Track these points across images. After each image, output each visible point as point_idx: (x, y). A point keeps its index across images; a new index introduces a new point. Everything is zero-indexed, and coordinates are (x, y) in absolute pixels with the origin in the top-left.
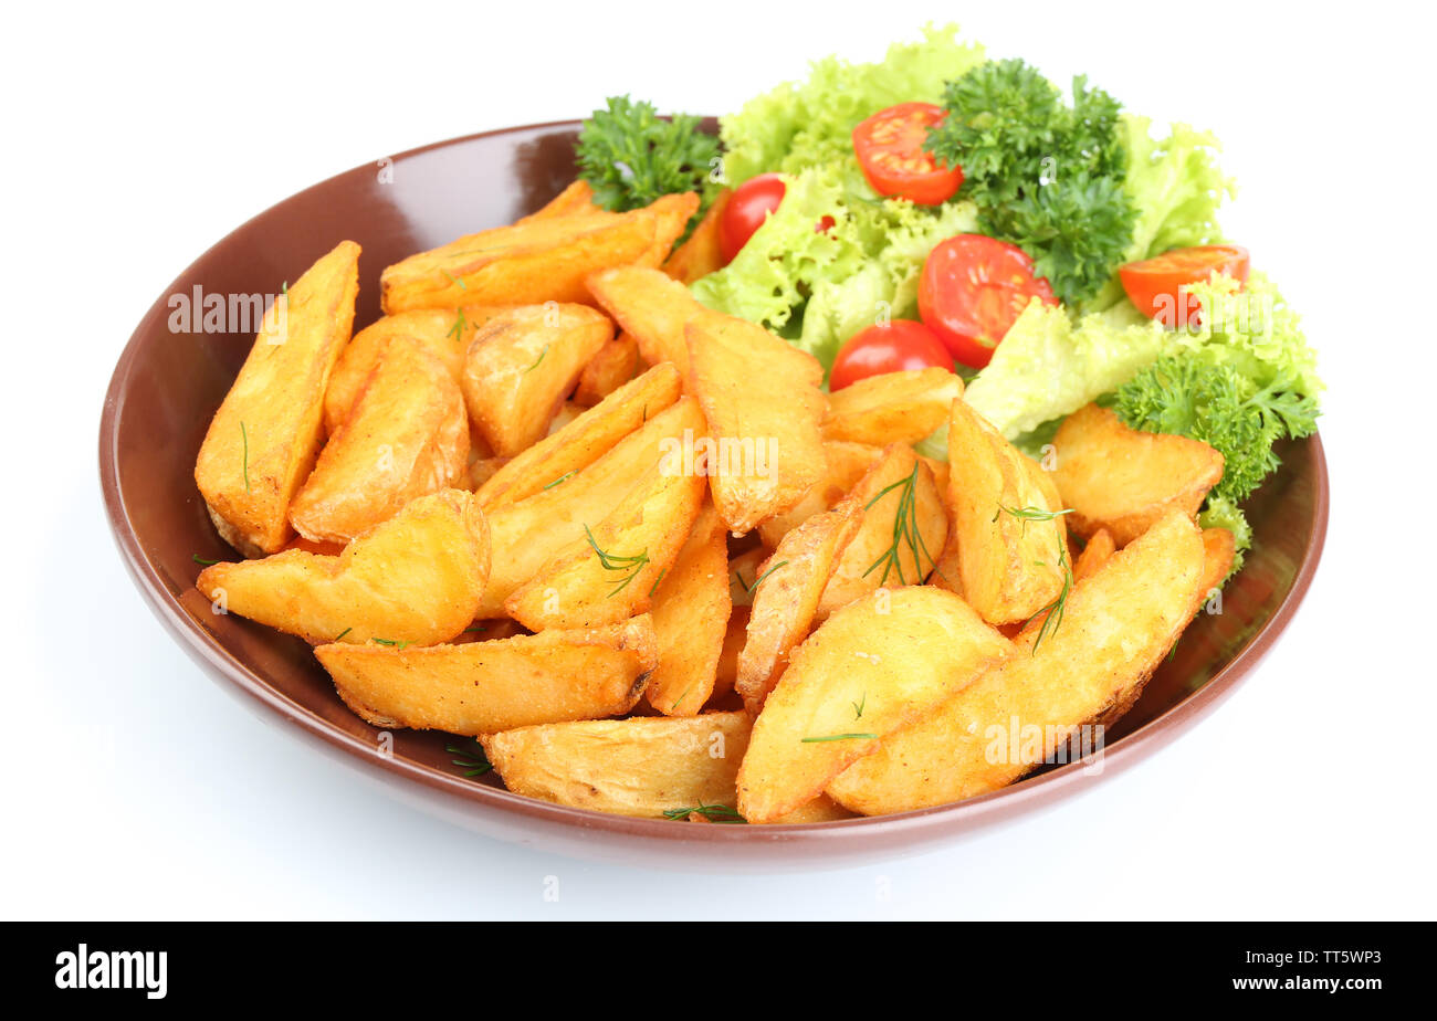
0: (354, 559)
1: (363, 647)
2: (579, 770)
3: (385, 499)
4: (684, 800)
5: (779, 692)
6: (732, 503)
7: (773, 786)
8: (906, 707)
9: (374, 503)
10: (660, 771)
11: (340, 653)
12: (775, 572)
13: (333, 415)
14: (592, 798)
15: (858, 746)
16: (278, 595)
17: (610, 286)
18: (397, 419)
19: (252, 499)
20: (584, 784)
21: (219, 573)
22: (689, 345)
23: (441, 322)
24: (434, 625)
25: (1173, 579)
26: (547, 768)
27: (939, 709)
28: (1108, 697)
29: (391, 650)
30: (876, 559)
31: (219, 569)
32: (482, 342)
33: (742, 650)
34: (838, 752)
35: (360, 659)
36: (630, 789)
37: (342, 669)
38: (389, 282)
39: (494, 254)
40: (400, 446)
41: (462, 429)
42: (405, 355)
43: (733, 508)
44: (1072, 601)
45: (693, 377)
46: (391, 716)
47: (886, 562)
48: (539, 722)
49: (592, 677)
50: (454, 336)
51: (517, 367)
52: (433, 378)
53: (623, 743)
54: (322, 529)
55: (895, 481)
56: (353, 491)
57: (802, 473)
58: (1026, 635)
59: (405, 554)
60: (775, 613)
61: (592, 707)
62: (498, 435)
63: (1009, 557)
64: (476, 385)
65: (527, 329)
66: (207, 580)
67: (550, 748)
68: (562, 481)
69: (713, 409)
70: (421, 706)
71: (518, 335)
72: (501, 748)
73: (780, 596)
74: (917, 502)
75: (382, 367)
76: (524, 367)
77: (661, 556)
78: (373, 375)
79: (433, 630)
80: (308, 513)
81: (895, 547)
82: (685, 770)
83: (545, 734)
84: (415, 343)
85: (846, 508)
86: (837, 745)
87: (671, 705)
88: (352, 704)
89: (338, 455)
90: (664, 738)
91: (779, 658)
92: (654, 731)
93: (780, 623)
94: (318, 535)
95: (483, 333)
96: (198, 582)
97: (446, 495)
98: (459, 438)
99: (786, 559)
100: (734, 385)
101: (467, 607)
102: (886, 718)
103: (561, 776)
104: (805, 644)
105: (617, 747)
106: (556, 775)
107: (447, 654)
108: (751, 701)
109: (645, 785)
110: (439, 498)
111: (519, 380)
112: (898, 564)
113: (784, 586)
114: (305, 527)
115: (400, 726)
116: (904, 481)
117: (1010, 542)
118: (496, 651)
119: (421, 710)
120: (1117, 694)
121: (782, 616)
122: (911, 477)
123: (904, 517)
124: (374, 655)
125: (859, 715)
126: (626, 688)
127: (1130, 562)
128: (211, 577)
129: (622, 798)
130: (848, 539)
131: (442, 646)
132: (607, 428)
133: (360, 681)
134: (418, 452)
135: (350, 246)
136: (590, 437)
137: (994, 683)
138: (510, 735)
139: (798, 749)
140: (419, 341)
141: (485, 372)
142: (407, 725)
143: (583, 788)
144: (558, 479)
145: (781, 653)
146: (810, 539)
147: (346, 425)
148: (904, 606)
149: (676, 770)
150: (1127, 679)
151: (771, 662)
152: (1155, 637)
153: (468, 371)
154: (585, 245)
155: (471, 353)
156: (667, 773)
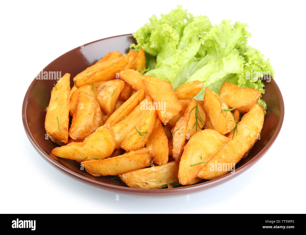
0: (86, 142)
1: (92, 161)
2: (143, 180)
3: (88, 128)
4: (165, 182)
5: (183, 156)
6: (164, 118)
7: (186, 176)
8: (211, 155)
9: (86, 129)
10: (160, 177)
11: (87, 163)
12: (176, 131)
13: (72, 111)
14: (146, 185)
15: (202, 165)
16: (71, 152)
17: (122, 74)
18: (86, 110)
19: (61, 133)
20: (145, 182)
21: (57, 150)
22: (145, 85)
23: (89, 87)
24: (105, 154)
25: (258, 119)
26: (136, 180)
27: (216, 154)
28: (250, 146)
29: (98, 161)
30: (194, 124)
31: (57, 149)
32: (100, 90)
33: (173, 149)
34: (199, 167)
35: (91, 164)
36: (154, 182)
37: (87, 166)
38: (76, 81)
39: (96, 70)
40: (89, 116)
41: (100, 110)
42: (84, 96)
43: (165, 119)
44: (238, 127)
45: (148, 91)
46: (99, 174)
47: (196, 125)
48: (132, 170)
49: (142, 160)
50: (93, 90)
51: (109, 95)
52: (92, 100)
53: (151, 172)
54: (77, 136)
55: (194, 107)
56: (81, 127)
57: (177, 109)
58: (230, 136)
59: (98, 140)
60: (179, 140)
61: (143, 166)
62: (107, 110)
63: (227, 120)
64: (100, 100)
65: (109, 86)
66: (54, 151)
67: (136, 176)
68: (125, 118)
69: (155, 98)
70: (105, 171)
71: (108, 88)
72: (124, 177)
73: (179, 136)
74: (199, 111)
75: (80, 99)
76: (111, 95)
77: (150, 131)
78: (78, 101)
79: (105, 155)
80: (73, 134)
81: (197, 121)
82: (165, 176)
83: (134, 173)
84: (85, 93)
85: (187, 115)
86: (198, 166)
87: (161, 163)
88: (90, 173)
89: (76, 120)
90: (160, 170)
91: (181, 149)
92: (157, 169)
93: (180, 142)
94: (76, 138)
95: (100, 88)
96: (52, 152)
97: (105, 126)
98: (99, 112)
99: (178, 128)
100: (156, 92)
101: (112, 149)
102: (207, 158)
103: (139, 181)
104: (186, 145)
105: (150, 173)
106: (138, 181)
107: (110, 160)
108: (177, 159)
109: (157, 180)
110: (104, 127)
111: (110, 98)
112: (198, 125)
113: (179, 134)
114: (73, 137)
115: (101, 176)
116: (195, 107)
117: (227, 117)
118: (121, 158)
119: (105, 172)
120: (251, 145)
121: (180, 140)
122: (197, 106)
123: (197, 114)
124: (94, 162)
125: (201, 158)
126: (150, 161)
127: (248, 117)
128: (55, 151)
129: (153, 184)
130: (188, 121)
131: (109, 158)
132: (132, 105)
133: (91, 168)
134: (93, 116)
135: (68, 74)
136: (128, 108)
137: (226, 147)
138: (126, 174)
139: (190, 168)
140: (86, 92)
141: (102, 97)
142: (102, 175)
143: (144, 183)
144: (123, 118)
145: (182, 148)
146: (183, 123)
147: (76, 113)
148: (205, 134)
149: (163, 176)
150: (253, 142)
151: (180, 151)
152: (257, 132)
153: (98, 97)
154: (115, 65)
155: (98, 93)
156: (161, 177)
